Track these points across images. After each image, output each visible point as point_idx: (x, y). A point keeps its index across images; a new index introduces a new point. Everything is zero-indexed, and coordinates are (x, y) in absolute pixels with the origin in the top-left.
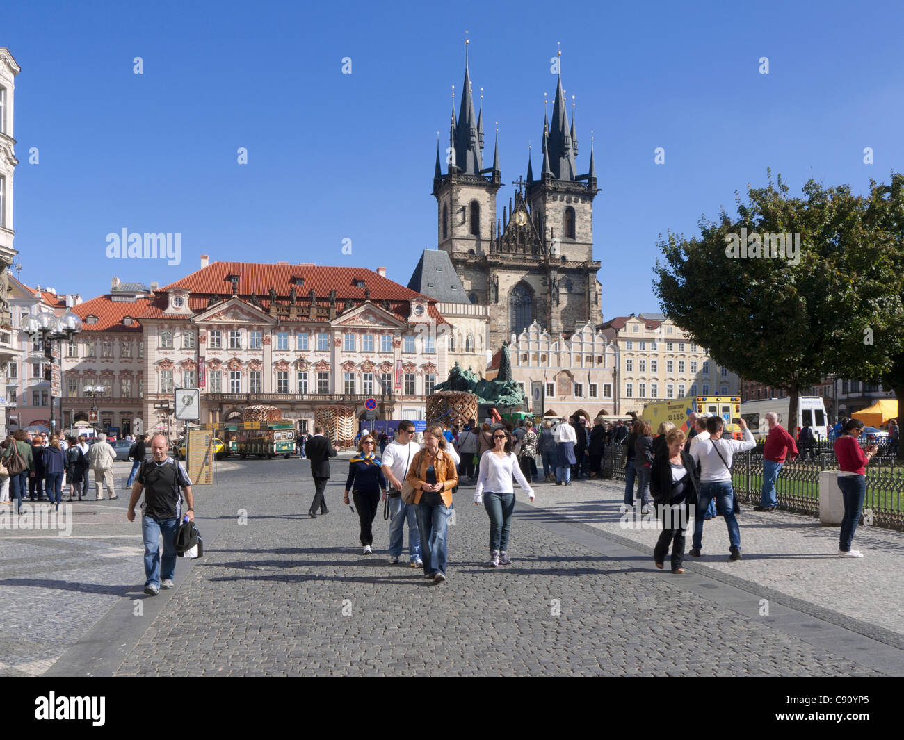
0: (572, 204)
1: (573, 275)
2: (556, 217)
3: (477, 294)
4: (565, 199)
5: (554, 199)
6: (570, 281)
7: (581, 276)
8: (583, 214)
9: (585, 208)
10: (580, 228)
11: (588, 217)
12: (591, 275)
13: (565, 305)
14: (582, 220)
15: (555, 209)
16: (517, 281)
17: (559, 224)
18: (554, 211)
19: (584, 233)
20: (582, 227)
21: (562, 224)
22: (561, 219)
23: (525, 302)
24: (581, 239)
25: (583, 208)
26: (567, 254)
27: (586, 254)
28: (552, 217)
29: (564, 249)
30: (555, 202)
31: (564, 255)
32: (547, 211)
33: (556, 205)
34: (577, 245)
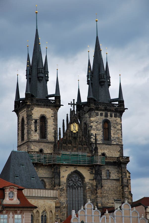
0: (109, 118)
1: (111, 166)
2: (97, 127)
3: (45, 180)
4: (104, 114)
5: (97, 115)
6: (109, 170)
7: (116, 167)
8: (115, 125)
9: (117, 121)
11: (119, 127)
12: (123, 166)
13: (106, 188)
14: (115, 129)
15: (97, 121)
16: (72, 171)
17: (100, 131)
18: (96, 123)
19: (116, 138)
20: (115, 133)
21: (102, 132)
22: (101, 128)
23: (78, 186)
24: (115, 142)
25: (115, 121)
26: (106, 152)
27: (119, 152)
28: (95, 126)
29: (104, 149)
30: (97, 117)
31: (104, 152)
32: (92, 122)
33: (97, 119)
34: (112, 146)
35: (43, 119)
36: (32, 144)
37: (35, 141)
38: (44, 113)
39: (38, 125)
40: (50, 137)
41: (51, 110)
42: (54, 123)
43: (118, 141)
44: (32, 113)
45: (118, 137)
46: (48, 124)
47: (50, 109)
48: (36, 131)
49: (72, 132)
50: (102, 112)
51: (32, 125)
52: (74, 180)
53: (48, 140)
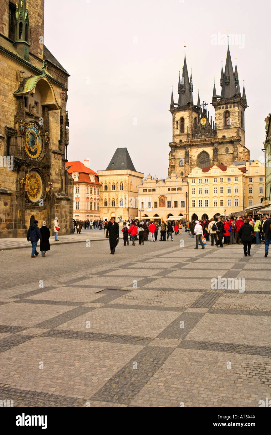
0: (229, 109)
1: (229, 144)
2: (220, 117)
4: (225, 107)
5: (220, 108)
6: (227, 148)
7: (233, 144)
8: (234, 113)
9: (235, 110)
10: (232, 120)
11: (237, 114)
13: (225, 160)
14: (234, 116)
16: (201, 152)
17: (221, 120)
18: (219, 114)
19: (234, 123)
21: (223, 120)
22: (223, 118)
23: (206, 161)
25: (234, 110)
26: (226, 134)
27: (236, 133)
29: (224, 132)
30: (220, 110)
31: (224, 135)
33: (220, 112)
34: (231, 129)
35: (182, 119)
36: (175, 138)
37: (177, 135)
38: (183, 116)
39: (179, 124)
40: (186, 131)
44: (175, 117)
46: (185, 122)
48: (177, 128)
49: (201, 124)
50: (223, 106)
51: (175, 125)
52: (203, 158)
53: (185, 133)
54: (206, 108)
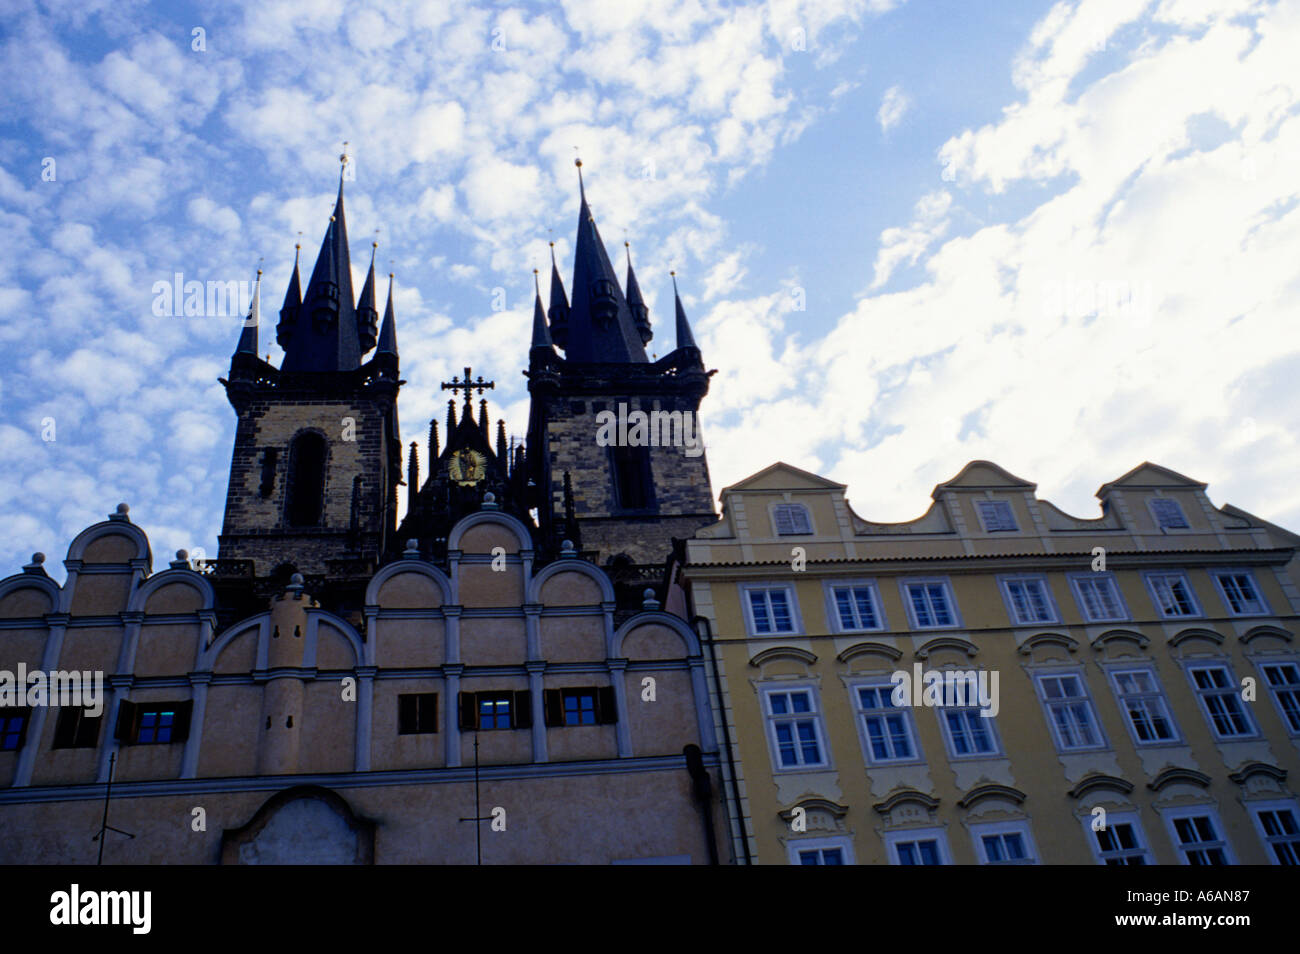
5: (578, 410)
14: (673, 456)
15: (579, 435)
17: (595, 471)
18: (575, 440)
19: (680, 489)
20: (674, 472)
21: (606, 471)
22: (603, 458)
24: (674, 505)
26: (630, 549)
28: (570, 454)
30: (579, 417)
31: (623, 553)
32: (554, 440)
33: (581, 425)
34: (663, 522)
36: (239, 548)
37: (257, 535)
38: (317, 424)
39: (282, 471)
41: (353, 408)
42: (365, 458)
43: (691, 502)
44: (258, 426)
45: (689, 484)
46: (332, 463)
47: (349, 407)
48: (266, 490)
49: (455, 484)
50: (599, 398)
51: (248, 471)
53: (326, 524)
54: (483, 402)
